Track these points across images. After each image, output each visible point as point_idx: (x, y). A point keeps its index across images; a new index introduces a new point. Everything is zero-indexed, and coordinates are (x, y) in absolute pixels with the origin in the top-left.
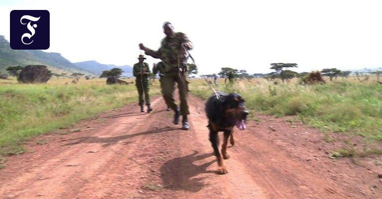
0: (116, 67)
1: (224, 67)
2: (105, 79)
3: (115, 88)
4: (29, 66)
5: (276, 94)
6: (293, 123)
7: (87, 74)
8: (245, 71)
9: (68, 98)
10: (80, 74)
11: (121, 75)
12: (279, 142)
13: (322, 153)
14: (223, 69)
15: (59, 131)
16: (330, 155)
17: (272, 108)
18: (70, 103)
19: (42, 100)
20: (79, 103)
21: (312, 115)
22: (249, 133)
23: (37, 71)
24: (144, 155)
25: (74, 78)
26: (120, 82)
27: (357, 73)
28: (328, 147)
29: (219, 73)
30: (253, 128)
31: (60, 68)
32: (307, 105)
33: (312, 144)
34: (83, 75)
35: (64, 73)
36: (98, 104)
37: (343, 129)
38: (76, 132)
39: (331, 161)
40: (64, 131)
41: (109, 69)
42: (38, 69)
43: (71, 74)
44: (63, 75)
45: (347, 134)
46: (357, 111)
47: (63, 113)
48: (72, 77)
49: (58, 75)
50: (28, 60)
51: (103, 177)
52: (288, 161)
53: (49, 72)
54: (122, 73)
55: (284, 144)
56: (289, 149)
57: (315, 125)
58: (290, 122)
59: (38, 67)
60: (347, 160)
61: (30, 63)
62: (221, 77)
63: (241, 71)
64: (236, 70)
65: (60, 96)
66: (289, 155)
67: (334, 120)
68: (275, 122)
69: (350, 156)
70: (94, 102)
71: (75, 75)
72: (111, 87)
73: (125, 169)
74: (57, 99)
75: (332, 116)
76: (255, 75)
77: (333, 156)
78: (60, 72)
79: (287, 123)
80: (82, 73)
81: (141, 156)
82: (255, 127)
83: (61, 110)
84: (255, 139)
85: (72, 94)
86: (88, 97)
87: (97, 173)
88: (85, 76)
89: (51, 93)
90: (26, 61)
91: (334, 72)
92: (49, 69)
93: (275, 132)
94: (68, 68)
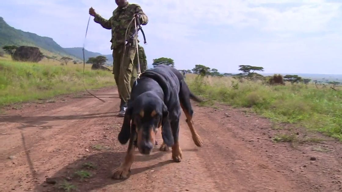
0: (101, 55)
1: (198, 64)
2: (90, 65)
3: (98, 73)
4: (23, 47)
5: (237, 89)
6: (248, 113)
7: (75, 59)
8: (217, 70)
9: (53, 76)
10: (69, 59)
11: (105, 63)
12: (230, 126)
13: (266, 137)
14: (196, 66)
15: (37, 101)
16: (272, 139)
17: (231, 100)
18: (54, 81)
19: (28, 75)
20: (62, 81)
21: (266, 108)
22: (205, 116)
23: (30, 51)
24: (103, 124)
25: (63, 61)
26: (103, 68)
27: (316, 82)
28: (273, 133)
29: (193, 69)
30: (210, 113)
31: (51, 51)
32: (264, 99)
33: (259, 129)
34: (72, 59)
35: (55, 56)
36: (79, 85)
37: (291, 121)
38: (50, 102)
39: (271, 143)
40: (41, 102)
41: (95, 57)
42: (31, 50)
43: (61, 58)
44: (54, 58)
45: (294, 125)
46: (307, 108)
47: (46, 89)
48: (61, 60)
49: (48, 58)
50: (23, 41)
51: (59, 137)
52: (232, 140)
53: (41, 54)
54: (106, 61)
55: (234, 127)
56: (236, 131)
57: (267, 116)
58: (245, 112)
59: (32, 48)
60: (287, 144)
61: (24, 44)
62: (194, 73)
63: (213, 70)
64: (209, 68)
65: (46, 74)
66: (235, 136)
67: (284, 114)
68: (231, 111)
69: (290, 141)
70: (76, 82)
71: (64, 58)
72: (94, 71)
73: (82, 132)
74: (42, 76)
75: (283, 110)
76: (225, 74)
77: (274, 140)
78: (51, 55)
79: (242, 113)
80: (70, 57)
81: (100, 124)
82: (212, 112)
83: (45, 86)
84: (208, 121)
85: (57, 73)
86: (71, 77)
87: (55, 134)
88: (73, 60)
89: (38, 70)
90: (20, 42)
91: (296, 79)
92: (41, 51)
93: (228, 118)
94: (58, 52)
